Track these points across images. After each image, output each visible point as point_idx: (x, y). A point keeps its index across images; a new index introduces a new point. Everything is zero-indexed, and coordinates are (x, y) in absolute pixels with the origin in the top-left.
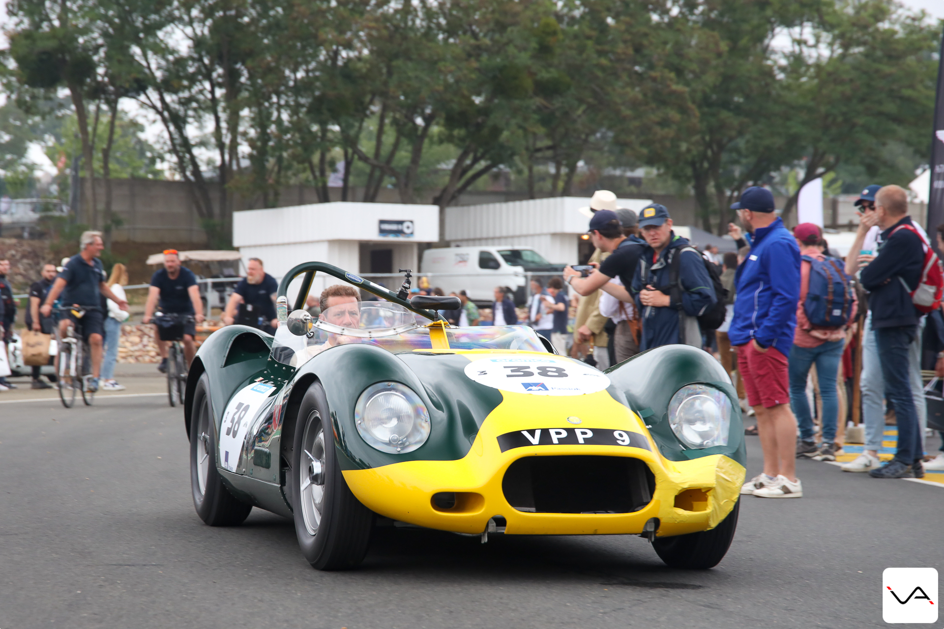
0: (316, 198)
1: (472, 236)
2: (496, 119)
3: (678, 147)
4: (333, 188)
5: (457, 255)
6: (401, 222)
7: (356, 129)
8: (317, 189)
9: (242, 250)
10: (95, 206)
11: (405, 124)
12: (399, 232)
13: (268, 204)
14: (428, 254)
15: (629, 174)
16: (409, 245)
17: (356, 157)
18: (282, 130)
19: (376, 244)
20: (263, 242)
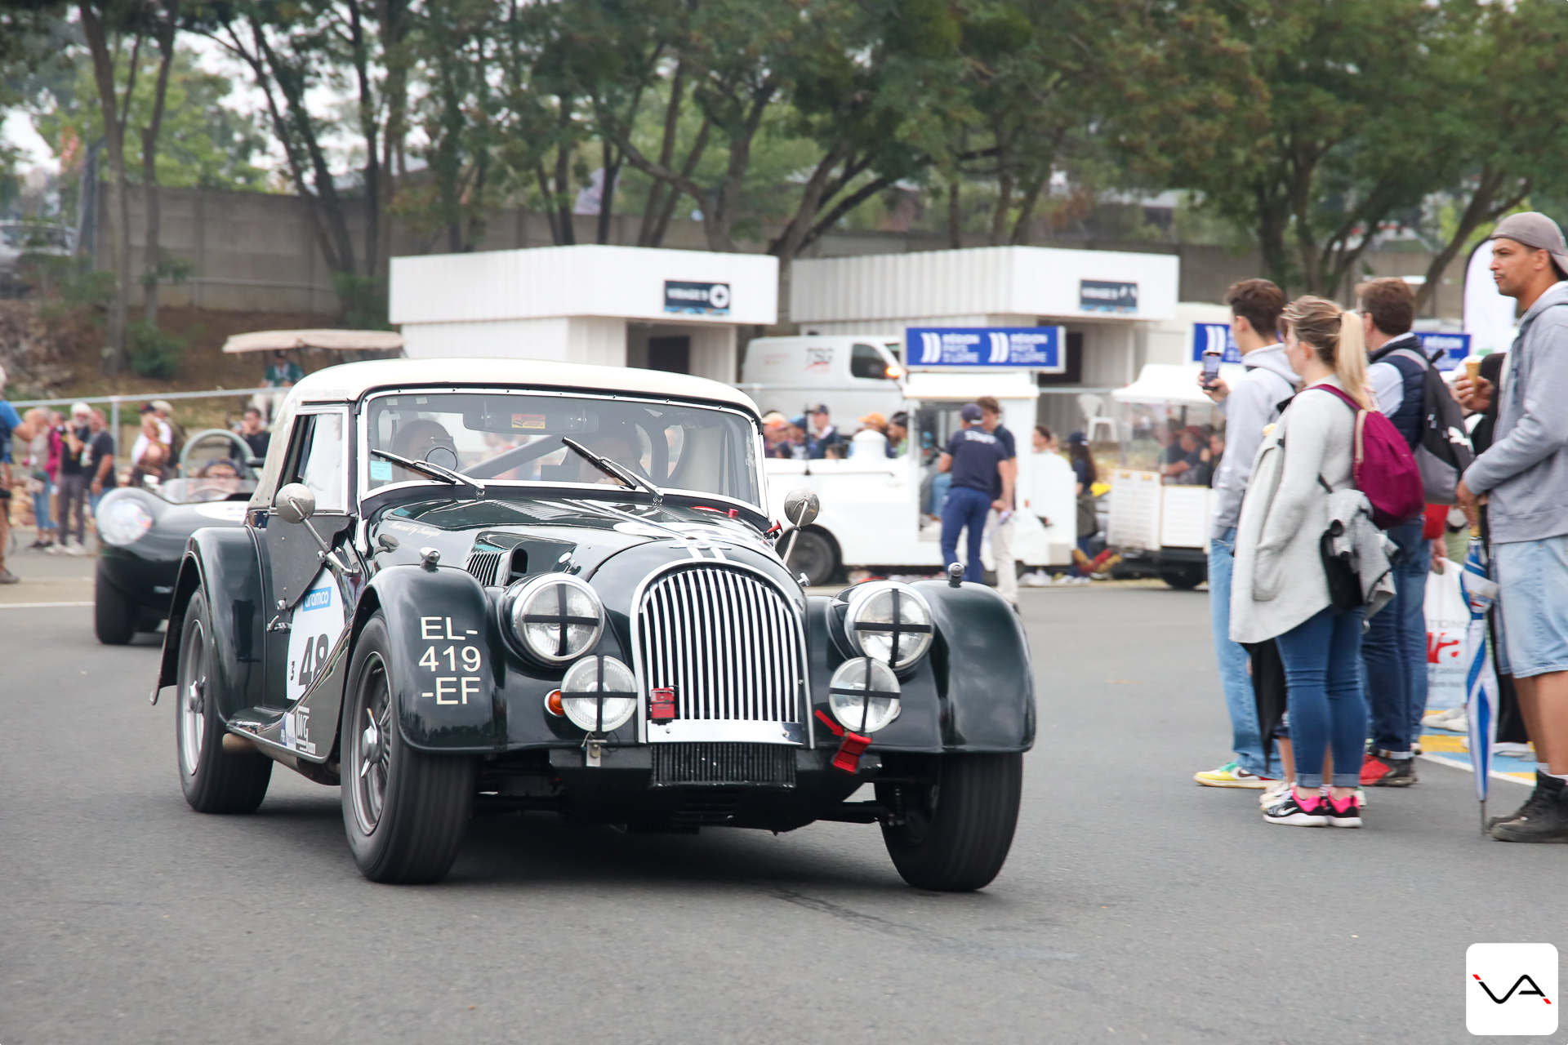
0: (548, 235)
1: (840, 316)
2: (890, 94)
3: (1230, 155)
4: (581, 217)
5: (810, 350)
6: (707, 286)
7: (628, 104)
8: (550, 214)
9: (405, 331)
10: (127, 238)
11: (719, 100)
12: (704, 305)
13: (459, 245)
14: (756, 346)
15: (1148, 202)
16: (721, 329)
17: (625, 160)
18: (490, 106)
19: (659, 326)
20: (447, 317)
